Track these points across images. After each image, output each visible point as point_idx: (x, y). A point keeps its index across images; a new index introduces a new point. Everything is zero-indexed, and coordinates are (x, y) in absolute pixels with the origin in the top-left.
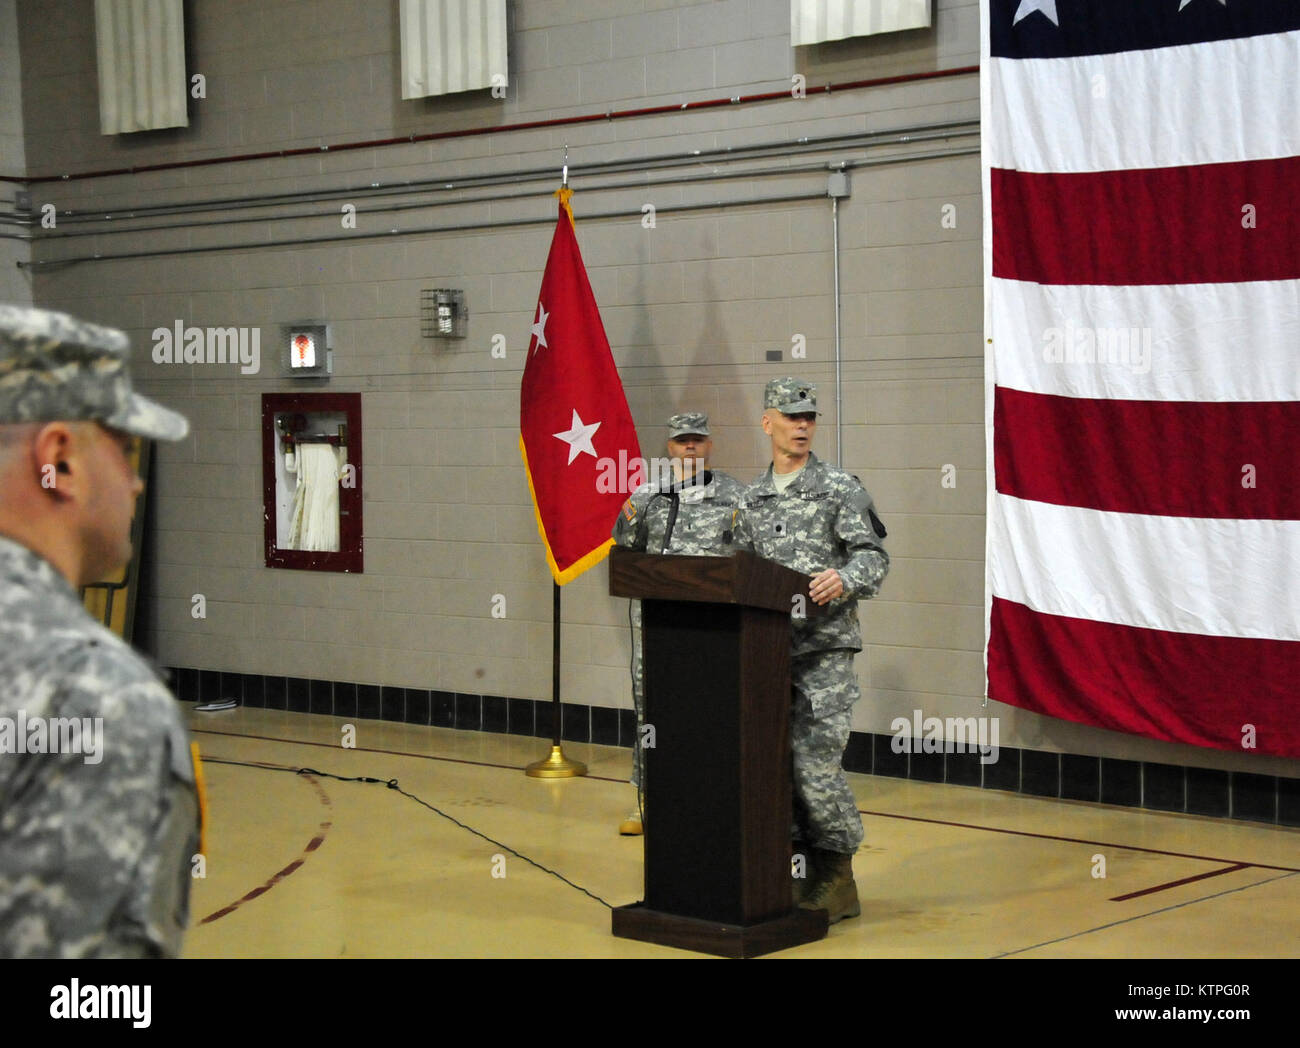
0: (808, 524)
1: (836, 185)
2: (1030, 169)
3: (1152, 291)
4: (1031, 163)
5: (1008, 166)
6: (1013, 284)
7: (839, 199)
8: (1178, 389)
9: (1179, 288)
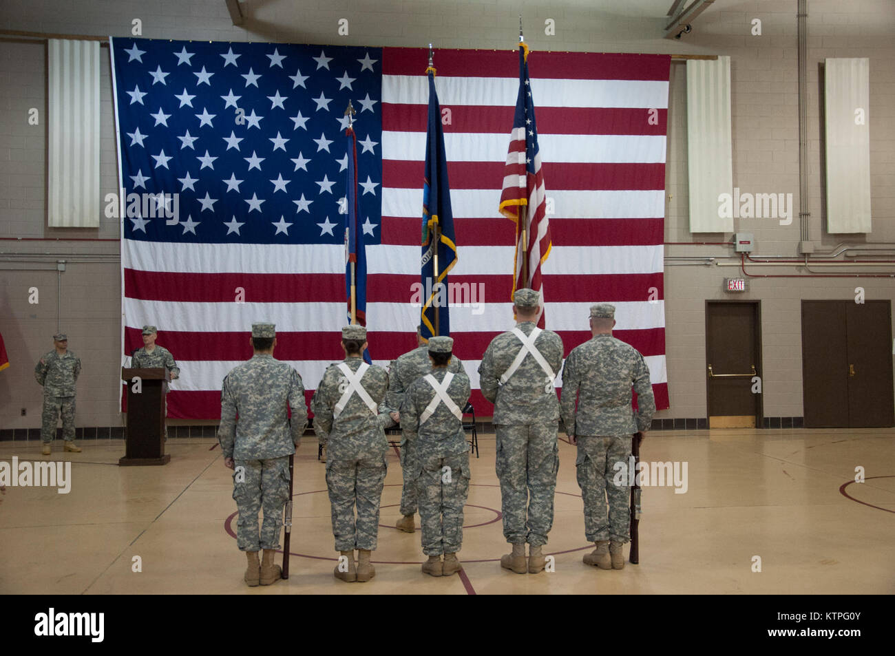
0: (158, 362)
1: (61, 267)
2: (137, 269)
3: (175, 303)
4: (137, 267)
5: (129, 268)
6: (131, 299)
7: (61, 271)
8: (183, 328)
9: (183, 303)
